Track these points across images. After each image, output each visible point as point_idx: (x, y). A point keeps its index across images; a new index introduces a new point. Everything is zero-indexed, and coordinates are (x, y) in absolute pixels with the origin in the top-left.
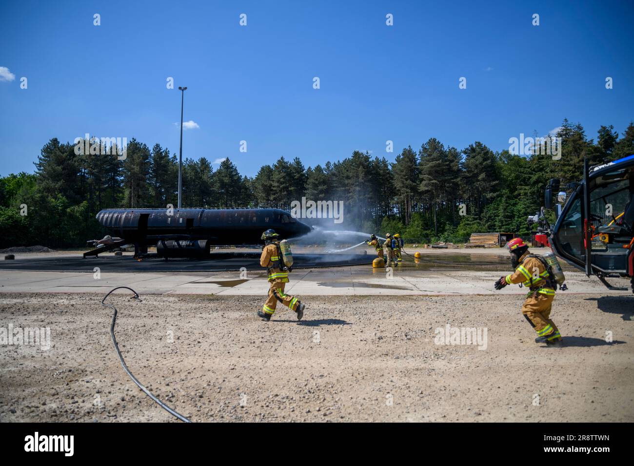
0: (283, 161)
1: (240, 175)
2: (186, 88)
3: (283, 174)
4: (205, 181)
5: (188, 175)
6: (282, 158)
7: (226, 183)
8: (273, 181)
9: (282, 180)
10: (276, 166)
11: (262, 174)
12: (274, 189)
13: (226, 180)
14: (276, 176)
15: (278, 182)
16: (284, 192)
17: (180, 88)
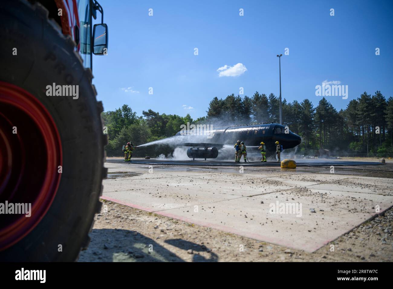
0: (366, 95)
1: (334, 108)
2: (281, 55)
3: (366, 105)
4: (306, 114)
5: (292, 111)
6: (365, 93)
7: (323, 115)
8: (358, 110)
9: (365, 109)
10: (359, 99)
11: (350, 106)
12: (359, 116)
13: (323, 113)
14: (360, 107)
15: (362, 111)
16: (368, 118)
17: (278, 56)
